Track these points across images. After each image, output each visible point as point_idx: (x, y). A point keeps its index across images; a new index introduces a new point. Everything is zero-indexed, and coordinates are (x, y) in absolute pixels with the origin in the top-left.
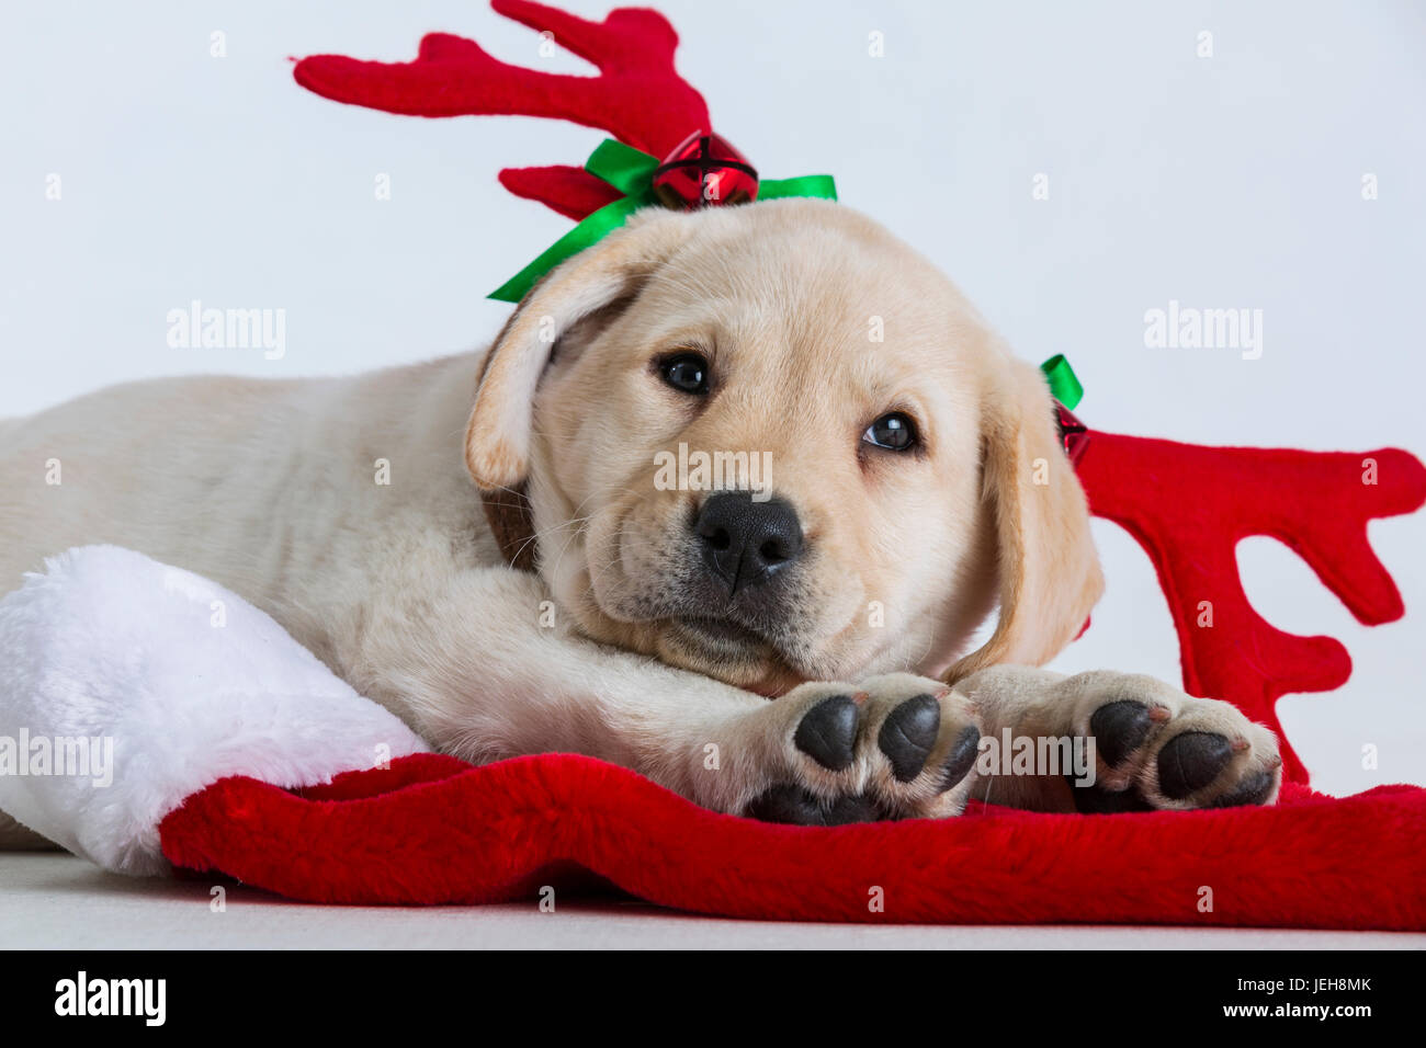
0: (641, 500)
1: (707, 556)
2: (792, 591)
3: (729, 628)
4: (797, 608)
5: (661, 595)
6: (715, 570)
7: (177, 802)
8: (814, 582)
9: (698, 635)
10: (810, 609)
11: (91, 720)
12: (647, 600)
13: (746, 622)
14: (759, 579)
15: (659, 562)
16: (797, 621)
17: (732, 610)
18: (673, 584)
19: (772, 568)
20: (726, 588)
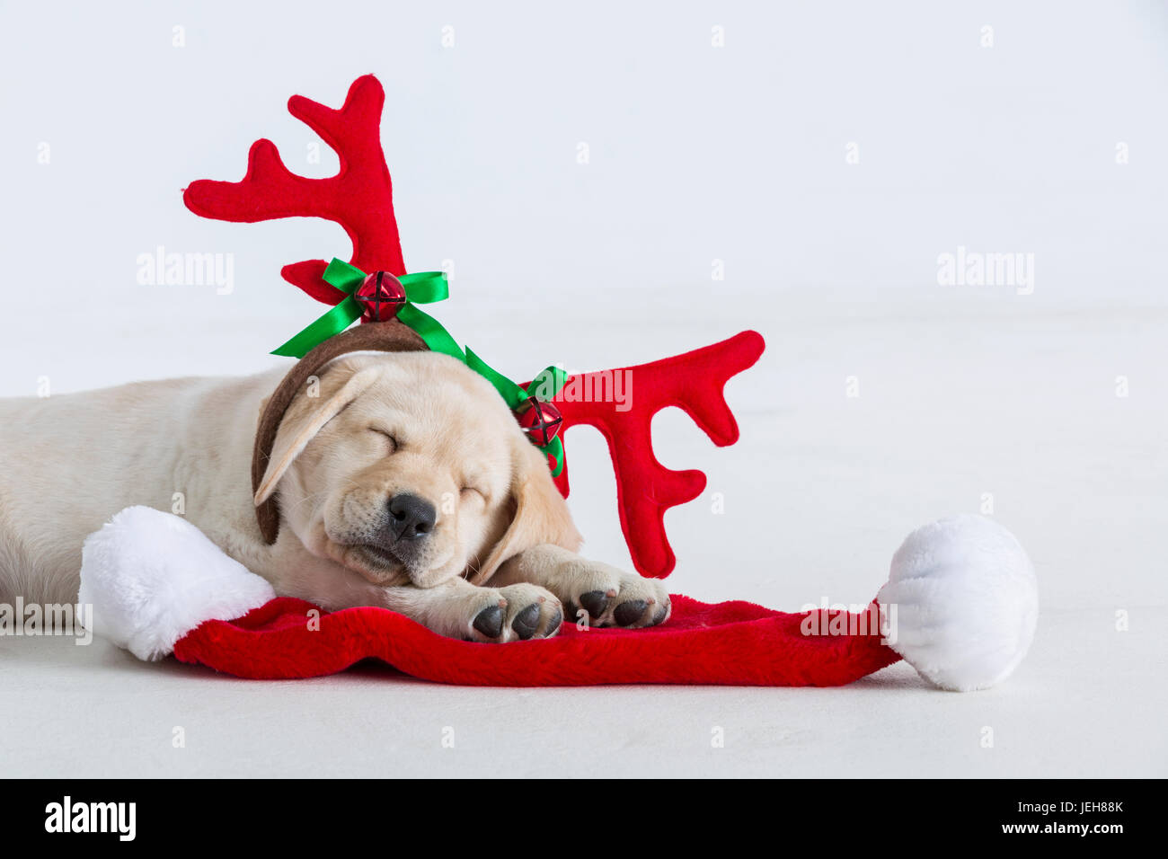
0: (358, 488)
1: (391, 521)
2: (424, 547)
3: (390, 556)
4: (423, 555)
5: (363, 533)
6: (393, 529)
7: (184, 634)
8: (435, 545)
9: (372, 555)
10: (429, 557)
11: (143, 596)
12: (354, 534)
13: (398, 556)
14: (411, 538)
15: (366, 518)
16: (422, 560)
17: (393, 548)
18: (371, 530)
19: (419, 535)
20: (395, 537)
